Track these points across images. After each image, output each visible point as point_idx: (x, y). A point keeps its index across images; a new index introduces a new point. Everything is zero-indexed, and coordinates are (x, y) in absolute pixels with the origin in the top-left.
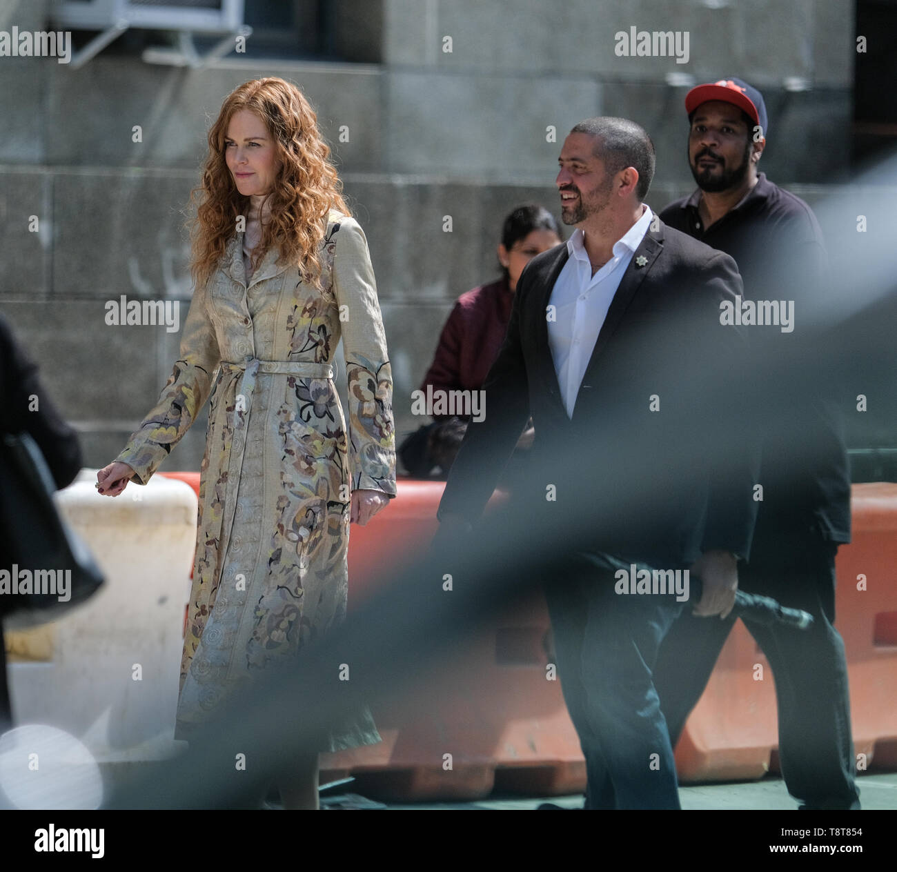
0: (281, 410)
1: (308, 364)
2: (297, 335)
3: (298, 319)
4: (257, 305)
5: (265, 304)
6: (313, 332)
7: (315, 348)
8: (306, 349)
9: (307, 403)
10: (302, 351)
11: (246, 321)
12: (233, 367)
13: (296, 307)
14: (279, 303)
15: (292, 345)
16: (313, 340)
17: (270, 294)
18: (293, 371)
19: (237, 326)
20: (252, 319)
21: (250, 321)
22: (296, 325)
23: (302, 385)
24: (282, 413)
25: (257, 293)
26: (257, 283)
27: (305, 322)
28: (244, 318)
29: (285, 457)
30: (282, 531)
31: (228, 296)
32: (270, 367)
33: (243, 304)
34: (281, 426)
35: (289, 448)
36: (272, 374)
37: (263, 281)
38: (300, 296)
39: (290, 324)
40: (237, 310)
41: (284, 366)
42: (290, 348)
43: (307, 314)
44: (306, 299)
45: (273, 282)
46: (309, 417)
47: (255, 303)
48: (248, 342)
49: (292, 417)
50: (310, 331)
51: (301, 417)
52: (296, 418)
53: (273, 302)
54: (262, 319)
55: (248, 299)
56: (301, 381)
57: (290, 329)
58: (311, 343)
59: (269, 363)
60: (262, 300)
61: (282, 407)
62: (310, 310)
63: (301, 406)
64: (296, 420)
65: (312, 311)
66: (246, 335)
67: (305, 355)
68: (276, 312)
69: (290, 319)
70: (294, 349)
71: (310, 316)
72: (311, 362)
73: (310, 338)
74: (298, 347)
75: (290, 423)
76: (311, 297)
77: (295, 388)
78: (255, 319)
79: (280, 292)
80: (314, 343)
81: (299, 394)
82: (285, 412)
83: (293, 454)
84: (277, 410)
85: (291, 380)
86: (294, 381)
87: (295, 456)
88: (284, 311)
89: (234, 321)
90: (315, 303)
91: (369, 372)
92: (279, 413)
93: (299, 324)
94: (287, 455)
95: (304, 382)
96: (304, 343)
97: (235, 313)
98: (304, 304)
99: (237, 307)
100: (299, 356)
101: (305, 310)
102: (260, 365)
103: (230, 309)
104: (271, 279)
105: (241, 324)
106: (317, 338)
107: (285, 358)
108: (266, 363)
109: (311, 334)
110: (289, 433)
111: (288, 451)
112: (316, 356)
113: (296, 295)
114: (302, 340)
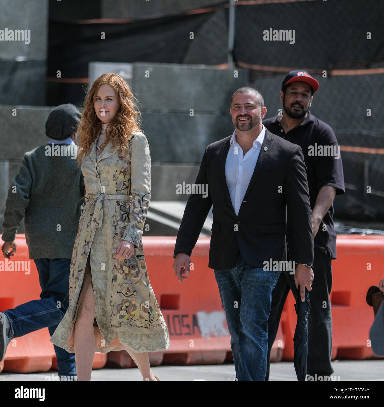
0: (114, 215)
1: (125, 196)
2: (118, 183)
3: (118, 176)
4: (101, 169)
5: (104, 169)
6: (126, 182)
7: (126, 189)
8: (123, 189)
9: (125, 213)
10: (121, 190)
11: (97, 177)
12: (94, 197)
13: (117, 171)
14: (110, 169)
15: (117, 187)
16: (125, 185)
17: (106, 165)
18: (118, 198)
19: (93, 179)
20: (99, 175)
21: (98, 176)
22: (117, 179)
23: (122, 205)
24: (114, 217)
25: (100, 164)
26: (101, 160)
27: (121, 177)
28: (96, 175)
29: (114, 236)
30: (116, 268)
31: (89, 166)
32: (108, 197)
33: (95, 169)
34: (114, 222)
35: (116, 233)
36: (109, 199)
37: (103, 159)
38: (118, 166)
39: (115, 178)
40: (93, 172)
41: (114, 196)
42: (116, 189)
43: (122, 174)
44: (121, 167)
45: (107, 160)
46: (125, 219)
47: (100, 169)
48: (99, 186)
49: (118, 219)
50: (124, 181)
51: (122, 218)
52: (120, 219)
53: (107, 168)
54: (103, 176)
55: (97, 167)
56: (122, 203)
57: (115, 180)
58: (125, 187)
59: (108, 195)
60: (103, 167)
61: (114, 214)
62: (123, 172)
63: (122, 214)
64: (120, 220)
65: (124, 173)
66: (97, 182)
67: (123, 191)
68: (108, 173)
69: (114, 176)
70: (118, 189)
71: (123, 175)
72: (126, 195)
73: (124, 184)
74: (119, 188)
75: (117, 221)
76: (123, 167)
77: (119, 206)
78: (100, 176)
79: (110, 164)
80: (126, 187)
81: (121, 208)
82: (116, 216)
83: (118, 235)
84: (112, 215)
85: (118, 203)
86: (119, 203)
87: (119, 236)
88: (112, 173)
89: (92, 177)
90: (125, 169)
91: (139, 196)
92: (113, 217)
93: (119, 178)
94: (116, 236)
95: (123, 204)
96: (122, 187)
97: (92, 173)
98: (120, 169)
99: (93, 171)
100: (120, 192)
101: (121, 172)
102: (104, 196)
103: (90, 172)
104: (106, 158)
105: (95, 178)
106: (127, 184)
107: (114, 193)
108: (107, 195)
109: (125, 182)
110: (117, 226)
111: (116, 234)
112: (127, 193)
113: (116, 166)
114: (121, 185)
